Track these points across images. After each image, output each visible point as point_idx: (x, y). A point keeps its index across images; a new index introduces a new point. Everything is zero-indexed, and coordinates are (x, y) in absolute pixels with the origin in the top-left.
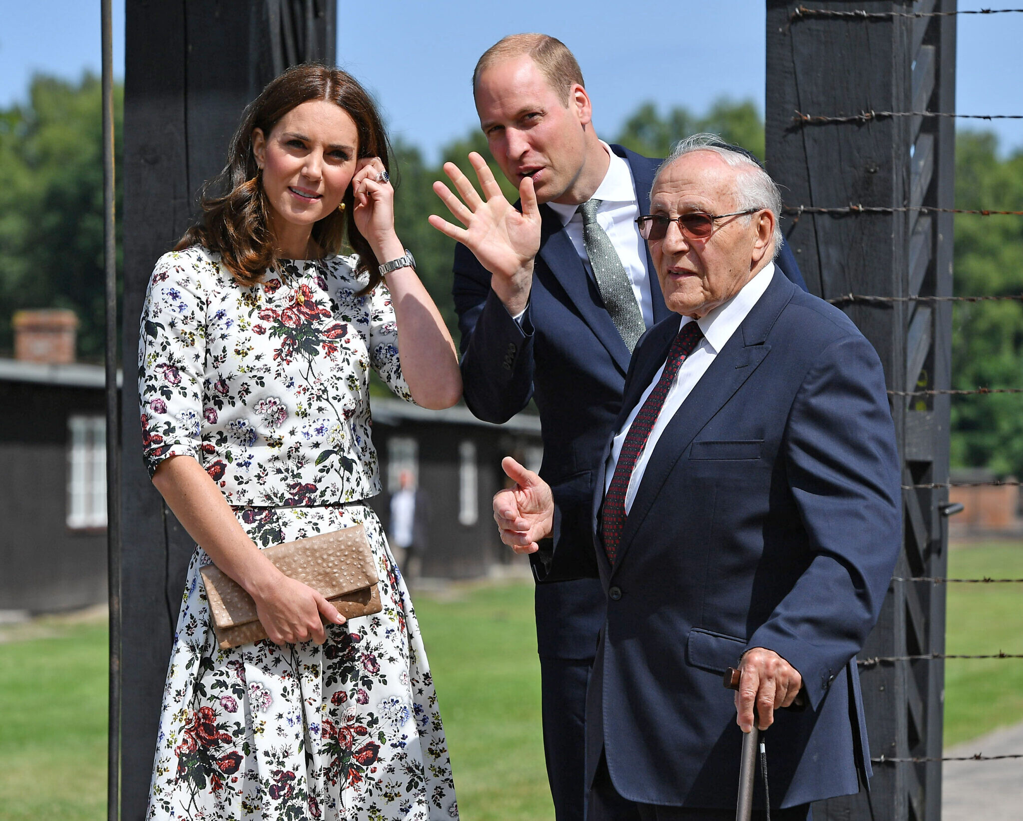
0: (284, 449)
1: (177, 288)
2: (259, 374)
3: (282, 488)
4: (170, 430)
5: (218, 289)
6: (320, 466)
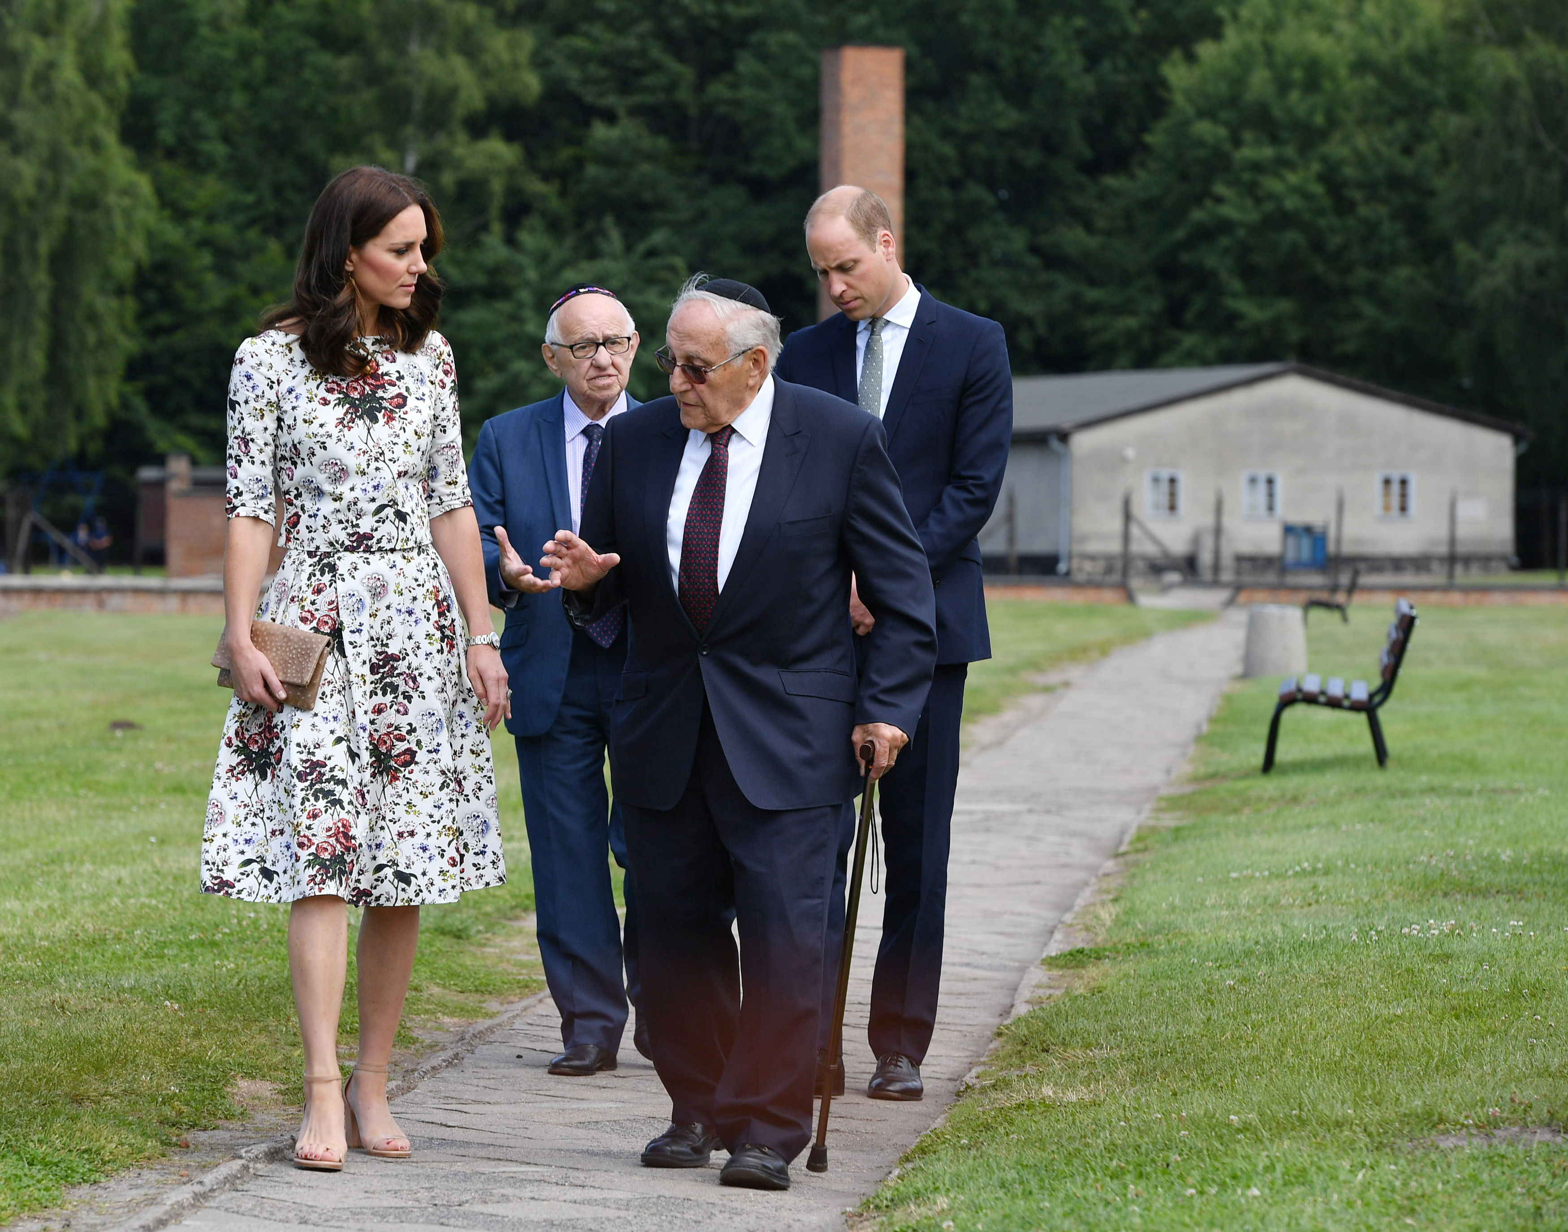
0: (344, 503)
2: (322, 440)
3: (343, 536)
6: (376, 518)
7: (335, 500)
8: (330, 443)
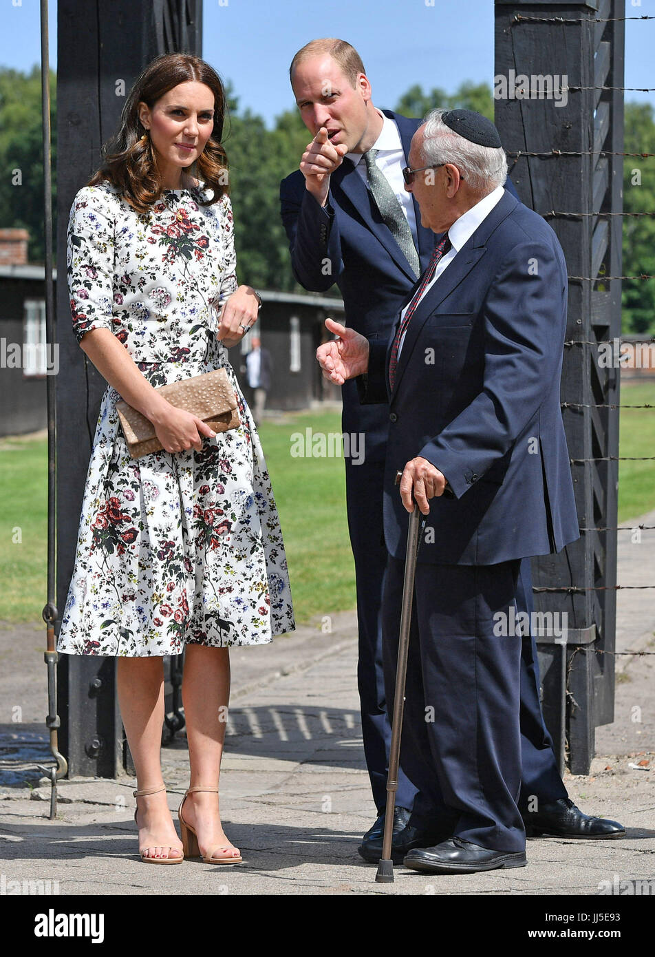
0: (168, 323)
1: (94, 213)
2: (152, 271)
4: (91, 311)
5: (122, 212)
6: (193, 336)
7: (160, 321)
8: (158, 274)
